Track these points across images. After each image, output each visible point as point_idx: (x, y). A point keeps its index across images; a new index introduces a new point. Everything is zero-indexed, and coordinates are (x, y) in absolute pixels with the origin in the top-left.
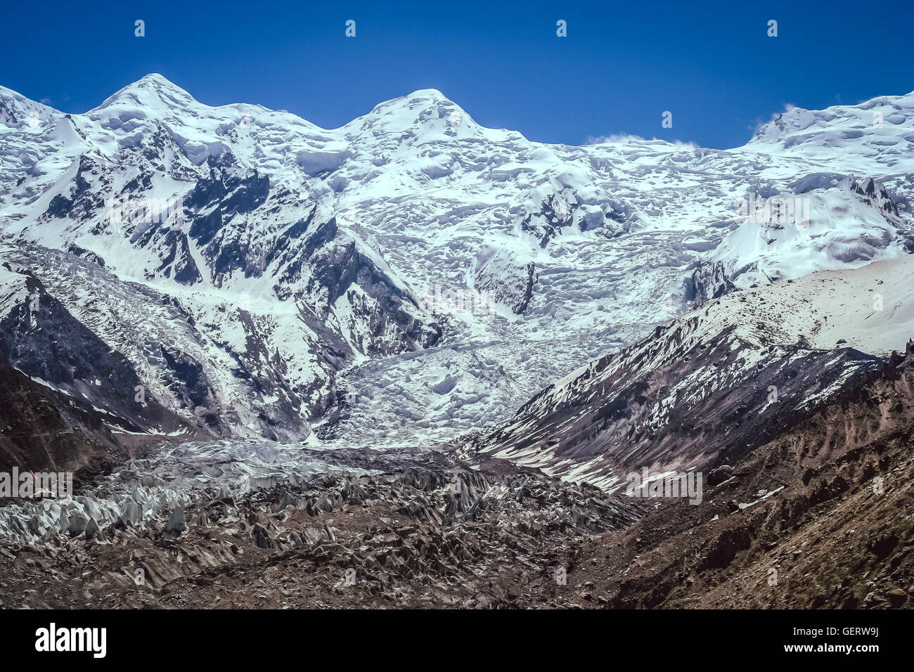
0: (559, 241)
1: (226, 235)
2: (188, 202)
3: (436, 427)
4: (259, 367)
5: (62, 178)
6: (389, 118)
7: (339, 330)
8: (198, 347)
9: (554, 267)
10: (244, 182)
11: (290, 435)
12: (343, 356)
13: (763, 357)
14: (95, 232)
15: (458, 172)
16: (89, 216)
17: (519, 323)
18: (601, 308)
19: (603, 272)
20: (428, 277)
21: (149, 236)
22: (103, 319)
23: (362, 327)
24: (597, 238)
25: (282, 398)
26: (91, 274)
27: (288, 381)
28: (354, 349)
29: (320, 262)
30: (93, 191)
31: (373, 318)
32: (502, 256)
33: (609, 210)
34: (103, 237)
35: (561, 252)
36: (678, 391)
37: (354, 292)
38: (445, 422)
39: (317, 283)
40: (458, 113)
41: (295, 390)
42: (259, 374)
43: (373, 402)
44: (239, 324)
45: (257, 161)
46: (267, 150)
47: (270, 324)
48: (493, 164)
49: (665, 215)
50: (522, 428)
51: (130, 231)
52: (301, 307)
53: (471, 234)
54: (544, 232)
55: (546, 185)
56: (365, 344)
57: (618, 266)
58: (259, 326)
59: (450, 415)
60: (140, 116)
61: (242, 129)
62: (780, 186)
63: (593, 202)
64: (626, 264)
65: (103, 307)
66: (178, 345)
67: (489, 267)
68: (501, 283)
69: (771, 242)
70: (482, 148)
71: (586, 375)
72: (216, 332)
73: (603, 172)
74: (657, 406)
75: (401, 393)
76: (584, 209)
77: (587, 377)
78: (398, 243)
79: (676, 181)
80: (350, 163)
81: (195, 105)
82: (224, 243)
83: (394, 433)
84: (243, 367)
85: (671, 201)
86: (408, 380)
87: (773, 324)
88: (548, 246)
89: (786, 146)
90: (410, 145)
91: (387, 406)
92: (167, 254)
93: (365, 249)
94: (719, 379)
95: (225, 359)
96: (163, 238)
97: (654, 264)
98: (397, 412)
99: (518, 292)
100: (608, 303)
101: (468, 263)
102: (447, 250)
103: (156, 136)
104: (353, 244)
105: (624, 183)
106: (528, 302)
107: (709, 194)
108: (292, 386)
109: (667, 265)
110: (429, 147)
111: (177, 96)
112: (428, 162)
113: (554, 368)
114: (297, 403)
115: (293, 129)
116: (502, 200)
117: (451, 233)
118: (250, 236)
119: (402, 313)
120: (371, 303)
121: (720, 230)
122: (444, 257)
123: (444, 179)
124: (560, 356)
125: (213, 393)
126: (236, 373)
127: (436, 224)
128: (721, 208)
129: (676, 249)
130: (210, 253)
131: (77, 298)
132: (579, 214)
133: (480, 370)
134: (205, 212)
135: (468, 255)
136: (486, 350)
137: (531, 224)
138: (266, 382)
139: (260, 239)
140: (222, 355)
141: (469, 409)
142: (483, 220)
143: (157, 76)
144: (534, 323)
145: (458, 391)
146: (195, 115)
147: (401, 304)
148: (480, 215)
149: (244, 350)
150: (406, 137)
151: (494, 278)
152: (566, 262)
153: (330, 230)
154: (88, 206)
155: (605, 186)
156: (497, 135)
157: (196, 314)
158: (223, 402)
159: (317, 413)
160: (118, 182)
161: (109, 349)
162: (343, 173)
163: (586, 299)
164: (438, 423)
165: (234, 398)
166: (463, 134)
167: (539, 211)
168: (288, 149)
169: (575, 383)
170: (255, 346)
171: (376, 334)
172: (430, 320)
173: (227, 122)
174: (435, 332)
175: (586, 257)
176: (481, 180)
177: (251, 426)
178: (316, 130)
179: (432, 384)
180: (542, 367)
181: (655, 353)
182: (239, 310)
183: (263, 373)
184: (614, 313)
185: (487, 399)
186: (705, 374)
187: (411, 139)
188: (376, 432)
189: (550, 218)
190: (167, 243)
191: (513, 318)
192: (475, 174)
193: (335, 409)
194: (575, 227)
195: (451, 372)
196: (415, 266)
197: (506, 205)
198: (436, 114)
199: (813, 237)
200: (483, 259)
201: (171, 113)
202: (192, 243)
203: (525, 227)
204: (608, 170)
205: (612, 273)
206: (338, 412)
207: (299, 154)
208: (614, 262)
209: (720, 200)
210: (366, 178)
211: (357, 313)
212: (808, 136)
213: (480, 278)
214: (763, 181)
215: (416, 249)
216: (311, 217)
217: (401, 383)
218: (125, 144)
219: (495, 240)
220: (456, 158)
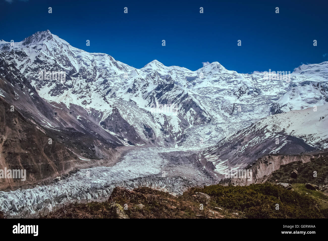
0: (242, 97)
1: (163, 97)
2: (156, 90)
3: (205, 143)
4: (166, 128)
5: (131, 84)
6: (206, 69)
7: (187, 119)
8: (153, 124)
9: (240, 104)
10: (168, 85)
11: (171, 144)
12: (187, 125)
13: (270, 135)
14: (136, 96)
15: (221, 81)
16: (135, 93)
17: (230, 117)
18: (249, 114)
19: (251, 105)
20: (210, 106)
21: (147, 97)
22: (132, 117)
23: (192, 118)
24: (252, 97)
25: (170, 135)
26: (132, 106)
27: (173, 132)
28: (190, 124)
29: (184, 103)
30: (136, 87)
31: (195, 116)
32: (228, 101)
33: (255, 90)
34: (137, 97)
35: (242, 100)
36: (249, 143)
37: (191, 110)
38: (208, 142)
39: (183, 108)
40: (222, 67)
41: (174, 134)
42: (166, 130)
43: (192, 137)
44: (163, 118)
45: (177, 79)
46: (179, 76)
47: (170, 118)
48: (229, 79)
49: (268, 91)
50: (215, 149)
51: (143, 96)
52: (178, 114)
53: (221, 96)
54: (239, 96)
55: (240, 84)
56: (193, 122)
57: (255, 104)
58: (168, 118)
59: (209, 140)
60: (151, 69)
61: (173, 71)
62: (297, 84)
63: (251, 88)
64: (257, 103)
65: (132, 114)
66: (148, 123)
67: (224, 104)
68: (227, 108)
69: (291, 99)
70: (227, 75)
71: (234, 135)
72: (158, 120)
73: (254, 81)
74: (243, 147)
75: (198, 135)
76: (249, 90)
77: (234, 136)
78: (205, 98)
79: (272, 83)
80: (197, 79)
81: (164, 66)
82: (163, 99)
83: (195, 144)
84: (163, 128)
85: (270, 88)
86: (201, 131)
87: (278, 125)
88: (239, 99)
89: (301, 73)
90: (210, 75)
91: (195, 138)
92: (150, 102)
93: (195, 100)
94: (259, 141)
95: (159, 126)
96: (150, 98)
97: (263, 103)
98: (197, 139)
99: (231, 110)
100: (251, 113)
101: (220, 103)
102: (215, 100)
103: (154, 74)
104: (192, 99)
105: (259, 83)
106: (233, 112)
107: (280, 86)
108: (173, 133)
109: (266, 104)
110: (215, 75)
111: (160, 65)
112: (214, 79)
113: (235, 129)
114: (174, 137)
115: (185, 71)
116: (230, 88)
117: (217, 95)
118: (169, 97)
119: (202, 115)
120: (195, 113)
121: (280, 95)
122: (215, 101)
123: (217, 82)
124: (237, 126)
125: (155, 134)
126: (161, 130)
127: (214, 93)
128: (283, 89)
129: (269, 100)
130: (159, 101)
131: (127, 112)
132: (247, 91)
133: (217, 130)
134: (159, 92)
135: (220, 101)
136: (219, 125)
137: (236, 93)
138: (167, 132)
139: (171, 98)
140: (159, 125)
141: (214, 139)
142: (225, 93)
143: (156, 60)
144: (234, 117)
145: (212, 135)
146: (164, 69)
147: (202, 113)
148: (224, 91)
149: (163, 124)
150: (210, 73)
151: (225, 107)
152: (243, 103)
153: (187, 95)
154: (135, 91)
155: (254, 84)
156: (231, 72)
157: (154, 115)
158: (157, 137)
159: (178, 139)
160: (142, 85)
161: (130, 125)
162: (195, 81)
163: (247, 112)
164: (206, 142)
165: (159, 136)
166: (223, 72)
167: (238, 91)
168: (184, 76)
169: (231, 137)
170: (166, 123)
171: (195, 120)
172: (209, 117)
173: (170, 70)
174: (210, 120)
175: (248, 101)
176: (226, 83)
177: (162, 143)
178: (190, 71)
179: (206, 133)
180: (232, 129)
181: (249, 131)
182: (164, 115)
183: (167, 130)
184: (252, 115)
185: (218, 137)
186: (256, 139)
187: (211, 73)
188: (191, 144)
189: (240, 92)
190: (150, 99)
191: (229, 116)
192: (225, 81)
193: (183, 138)
194: (246, 94)
195: (210, 130)
196: (208, 103)
197: (230, 89)
198: (216, 67)
199: (302, 98)
200: (223, 102)
201: (158, 68)
202: (156, 99)
203: (234, 94)
204: (256, 80)
205: (253, 106)
206: (183, 139)
207: (186, 77)
208: (254, 103)
209: (282, 87)
210: (200, 82)
211: (192, 115)
212: (306, 71)
213: (222, 106)
214: (293, 83)
215: (209, 99)
216: (183, 93)
217: (199, 132)
218: (148, 75)
219: (227, 98)
220: (221, 77)
